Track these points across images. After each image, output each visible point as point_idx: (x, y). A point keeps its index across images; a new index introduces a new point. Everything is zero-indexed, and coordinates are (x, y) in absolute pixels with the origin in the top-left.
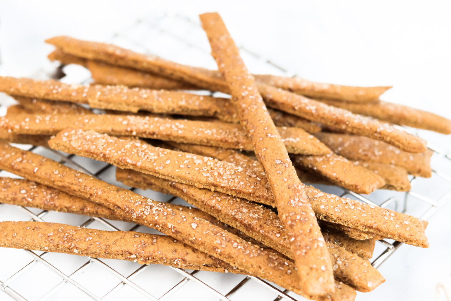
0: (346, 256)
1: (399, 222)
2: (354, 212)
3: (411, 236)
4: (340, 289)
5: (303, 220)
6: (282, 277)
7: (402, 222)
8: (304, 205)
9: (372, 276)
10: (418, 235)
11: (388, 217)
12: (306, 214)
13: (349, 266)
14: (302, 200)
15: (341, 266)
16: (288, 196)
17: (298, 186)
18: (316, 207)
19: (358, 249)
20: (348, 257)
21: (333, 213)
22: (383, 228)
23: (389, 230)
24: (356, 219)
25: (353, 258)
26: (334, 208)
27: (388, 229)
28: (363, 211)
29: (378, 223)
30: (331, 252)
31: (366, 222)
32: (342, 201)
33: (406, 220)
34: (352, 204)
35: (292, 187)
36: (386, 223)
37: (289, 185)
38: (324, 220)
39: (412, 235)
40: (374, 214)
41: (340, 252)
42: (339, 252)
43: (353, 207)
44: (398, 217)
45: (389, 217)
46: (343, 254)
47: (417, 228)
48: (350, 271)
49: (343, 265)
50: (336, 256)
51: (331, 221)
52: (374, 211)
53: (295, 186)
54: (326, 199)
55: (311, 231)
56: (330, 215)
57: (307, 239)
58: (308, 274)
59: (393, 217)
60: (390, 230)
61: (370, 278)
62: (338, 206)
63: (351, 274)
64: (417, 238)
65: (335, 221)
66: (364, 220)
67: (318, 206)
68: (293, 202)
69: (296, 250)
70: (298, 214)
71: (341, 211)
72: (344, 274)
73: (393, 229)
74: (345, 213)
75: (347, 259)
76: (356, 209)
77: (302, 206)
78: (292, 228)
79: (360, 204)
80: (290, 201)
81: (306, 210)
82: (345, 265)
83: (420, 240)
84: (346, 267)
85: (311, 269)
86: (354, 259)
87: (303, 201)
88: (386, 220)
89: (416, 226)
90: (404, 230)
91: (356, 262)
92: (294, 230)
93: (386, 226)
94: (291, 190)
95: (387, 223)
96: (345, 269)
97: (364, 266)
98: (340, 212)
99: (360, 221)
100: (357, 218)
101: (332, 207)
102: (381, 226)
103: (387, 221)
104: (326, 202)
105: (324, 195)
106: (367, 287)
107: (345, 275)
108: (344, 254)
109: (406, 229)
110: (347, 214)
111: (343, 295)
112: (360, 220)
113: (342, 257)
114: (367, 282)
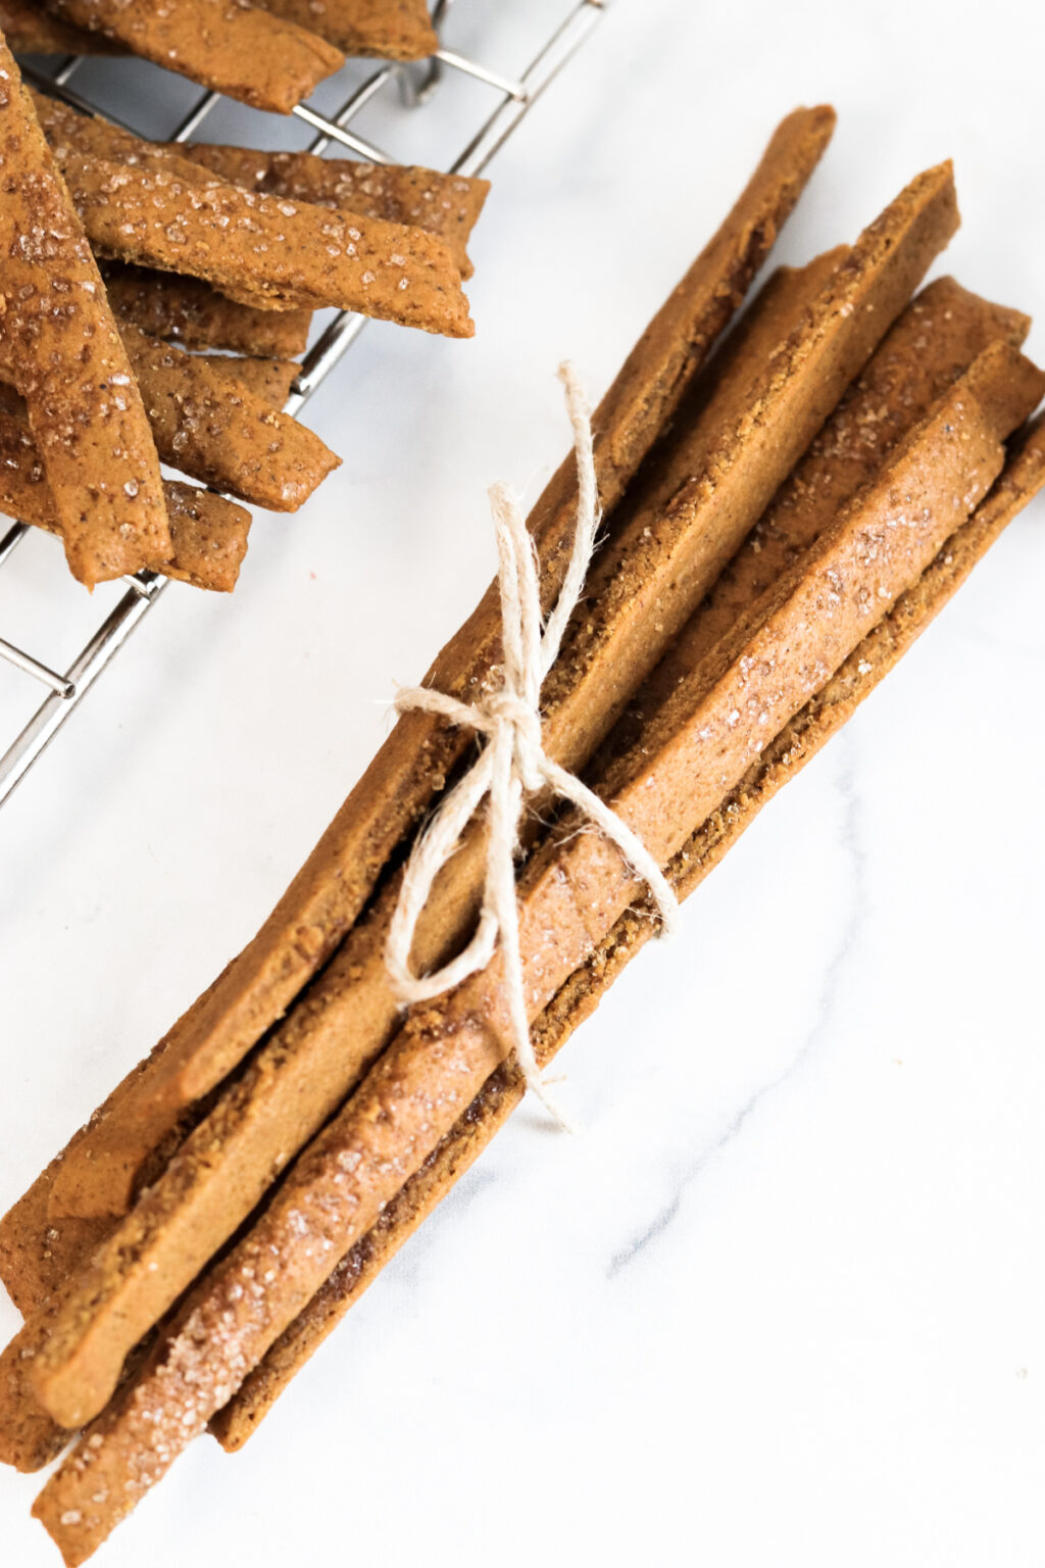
0: (213, 394)
1: (373, 261)
2: (228, 240)
3: (415, 307)
4: (197, 517)
5: (60, 313)
6: (16, 496)
7: (384, 258)
8: (63, 251)
9: (296, 461)
10: (435, 304)
11: (338, 246)
12: (70, 289)
13: (220, 433)
14: (55, 233)
15: (197, 437)
16: (11, 223)
17: (39, 181)
18: (106, 229)
19: (258, 330)
20: (218, 399)
21: (162, 245)
22: (324, 288)
23: (342, 294)
24: (238, 262)
25: (233, 401)
26: (165, 229)
27: (339, 289)
28: (260, 232)
29: (308, 274)
30: (166, 383)
31: (267, 271)
32: (190, 199)
33: (398, 252)
34: (223, 206)
35: (20, 184)
36: (334, 268)
37: (11, 180)
38: (139, 263)
39: (417, 303)
40: (294, 241)
41: (192, 379)
42: (188, 383)
43: (225, 221)
44: (372, 242)
45: (343, 246)
46: (202, 387)
47: (433, 273)
48: (225, 453)
49: (204, 429)
50: (180, 399)
51: (159, 267)
52: (295, 229)
53: (32, 179)
54: (139, 195)
55: (86, 355)
56: (153, 252)
57: (76, 386)
58: (83, 518)
59: (355, 243)
60: (347, 293)
61: (289, 469)
62: (178, 218)
63: (228, 462)
64: (433, 312)
65: (173, 267)
66: (261, 265)
67: (113, 227)
68: (26, 243)
69: (44, 428)
70: (43, 295)
71: (187, 238)
72: (207, 463)
73: (354, 289)
74: (199, 244)
75: (214, 405)
76: (237, 226)
77: (57, 254)
78: (28, 343)
79: (249, 203)
80: (17, 241)
81: (69, 273)
82: (209, 429)
83: (444, 318)
84: (212, 436)
85: (94, 495)
86: (238, 404)
87: (60, 236)
88: (334, 259)
89: (431, 266)
90: (391, 289)
91: (245, 413)
92: (35, 352)
93: (334, 283)
94: (18, 196)
95: (335, 272)
96: (210, 445)
97: (270, 424)
98: (185, 243)
99: (249, 270)
100: (240, 260)
101: (158, 225)
102: (317, 283)
103: (335, 264)
104: (137, 208)
105: (131, 178)
106: (281, 501)
107: (211, 466)
108: (206, 389)
109: (397, 283)
110: (207, 247)
111: (205, 538)
112: (250, 265)
113: (199, 400)
114: (278, 488)
